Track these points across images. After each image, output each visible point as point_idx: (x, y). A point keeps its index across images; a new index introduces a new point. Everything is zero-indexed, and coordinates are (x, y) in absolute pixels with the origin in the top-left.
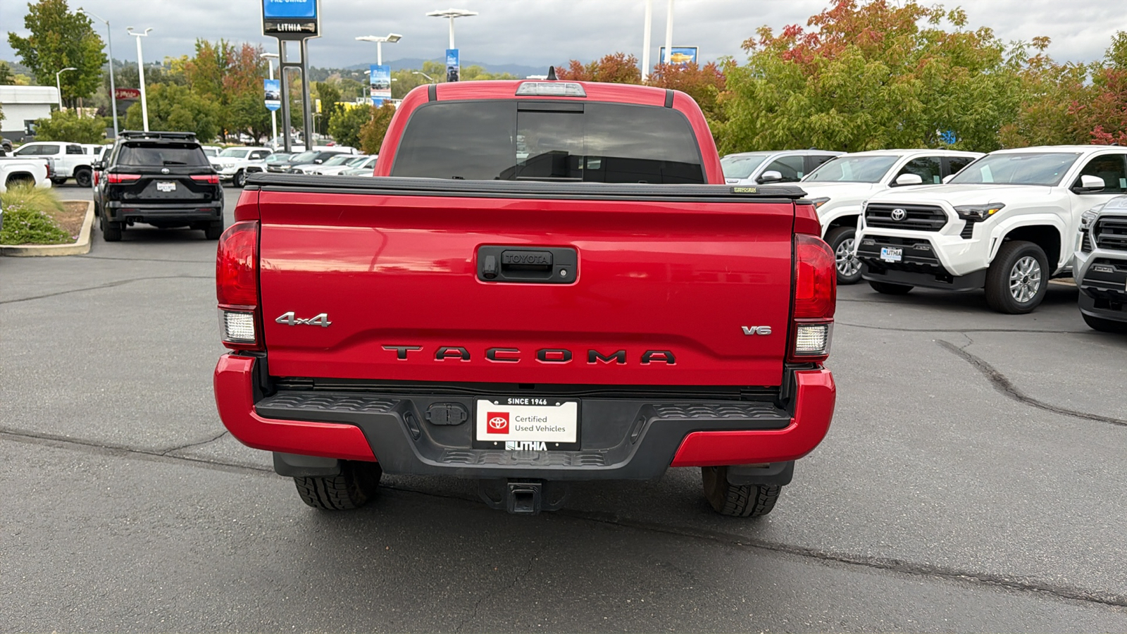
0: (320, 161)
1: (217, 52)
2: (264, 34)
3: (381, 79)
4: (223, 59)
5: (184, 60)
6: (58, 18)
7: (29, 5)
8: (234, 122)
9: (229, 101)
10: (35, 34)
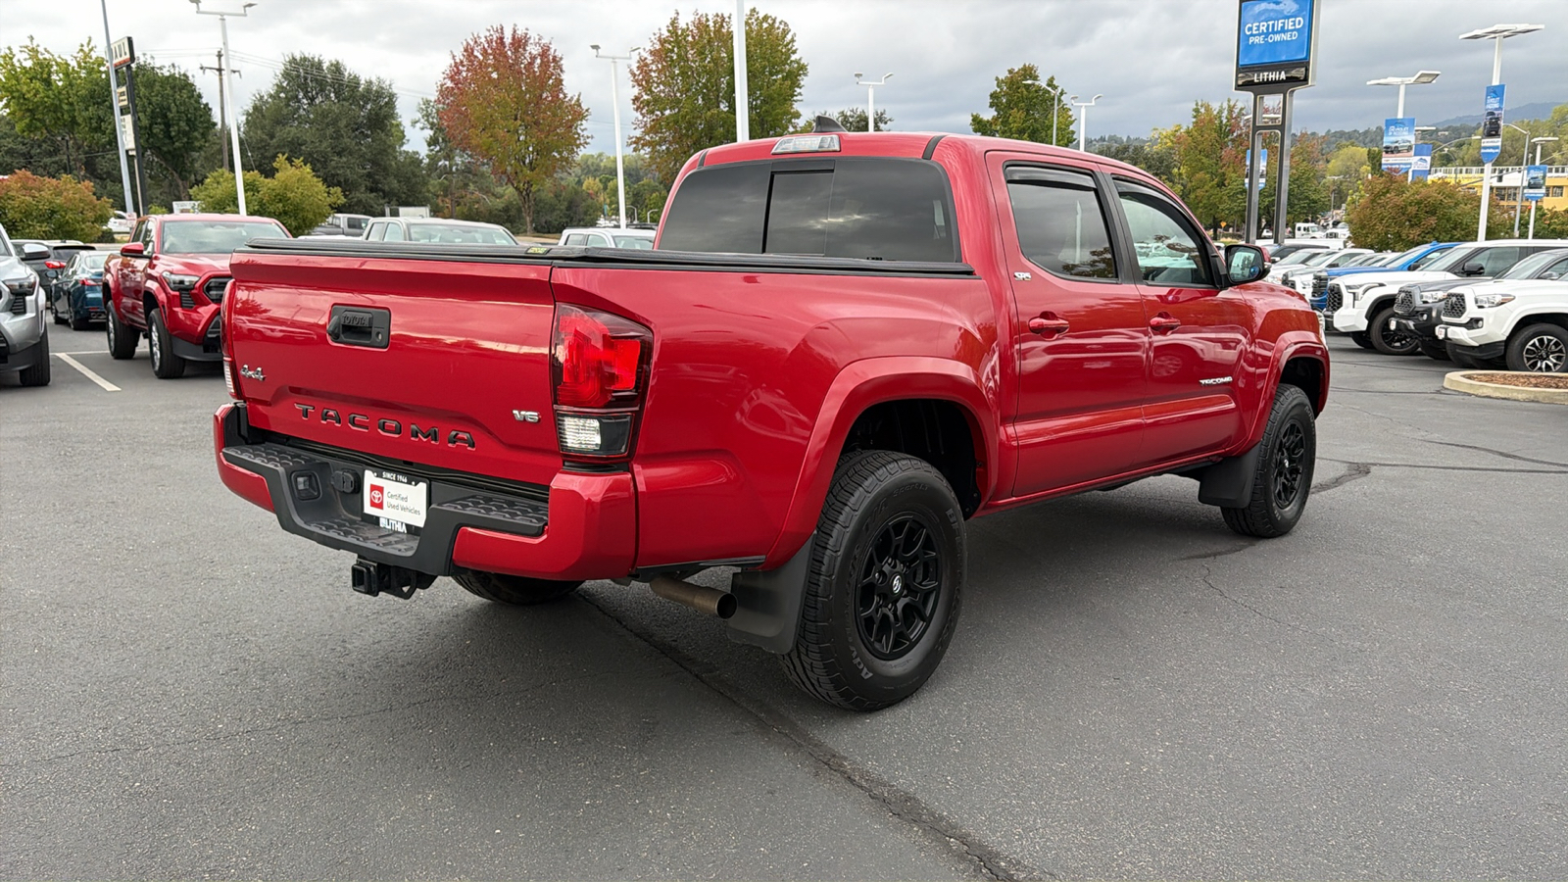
0: (1277, 259)
1: (1220, 117)
2: (1236, 89)
3: (1399, 139)
4: (1226, 126)
5: (1176, 131)
6: (1025, 93)
7: (997, 79)
8: (1227, 209)
9: (1226, 182)
10: (999, 114)
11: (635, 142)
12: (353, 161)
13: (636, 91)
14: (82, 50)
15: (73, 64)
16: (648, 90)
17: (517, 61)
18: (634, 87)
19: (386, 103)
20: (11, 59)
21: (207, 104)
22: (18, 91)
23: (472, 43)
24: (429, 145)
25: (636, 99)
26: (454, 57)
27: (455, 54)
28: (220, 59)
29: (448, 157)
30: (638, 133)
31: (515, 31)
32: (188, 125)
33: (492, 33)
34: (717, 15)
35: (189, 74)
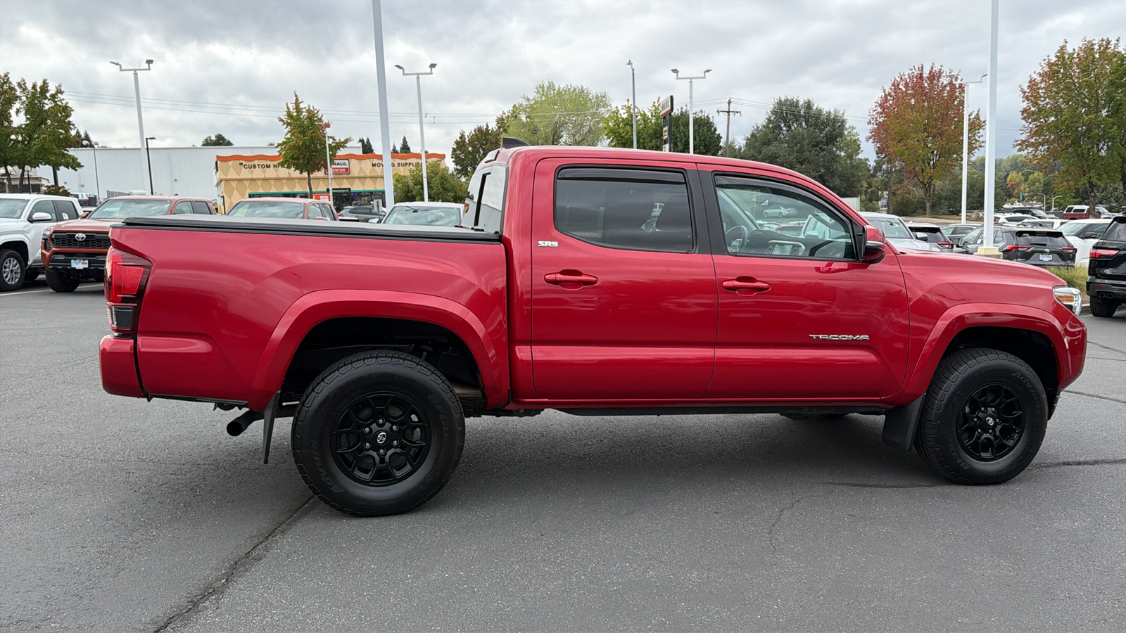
11: (1020, 144)
12: (810, 167)
13: (1025, 105)
14: (654, 106)
15: (649, 114)
16: (1035, 104)
17: (932, 89)
18: (1023, 102)
19: (839, 126)
20: (617, 113)
21: (719, 134)
22: (618, 132)
23: (899, 80)
24: (877, 153)
25: (1024, 111)
26: (884, 90)
27: (885, 88)
28: (729, 105)
29: (889, 162)
30: (1024, 137)
31: (932, 69)
32: (705, 148)
33: (914, 71)
34: (1103, 40)
35: (710, 116)
